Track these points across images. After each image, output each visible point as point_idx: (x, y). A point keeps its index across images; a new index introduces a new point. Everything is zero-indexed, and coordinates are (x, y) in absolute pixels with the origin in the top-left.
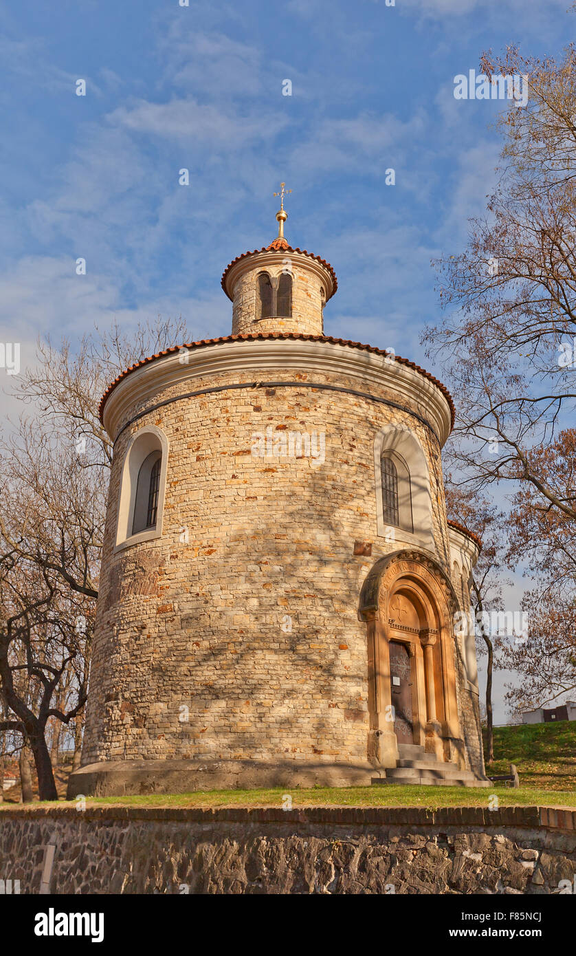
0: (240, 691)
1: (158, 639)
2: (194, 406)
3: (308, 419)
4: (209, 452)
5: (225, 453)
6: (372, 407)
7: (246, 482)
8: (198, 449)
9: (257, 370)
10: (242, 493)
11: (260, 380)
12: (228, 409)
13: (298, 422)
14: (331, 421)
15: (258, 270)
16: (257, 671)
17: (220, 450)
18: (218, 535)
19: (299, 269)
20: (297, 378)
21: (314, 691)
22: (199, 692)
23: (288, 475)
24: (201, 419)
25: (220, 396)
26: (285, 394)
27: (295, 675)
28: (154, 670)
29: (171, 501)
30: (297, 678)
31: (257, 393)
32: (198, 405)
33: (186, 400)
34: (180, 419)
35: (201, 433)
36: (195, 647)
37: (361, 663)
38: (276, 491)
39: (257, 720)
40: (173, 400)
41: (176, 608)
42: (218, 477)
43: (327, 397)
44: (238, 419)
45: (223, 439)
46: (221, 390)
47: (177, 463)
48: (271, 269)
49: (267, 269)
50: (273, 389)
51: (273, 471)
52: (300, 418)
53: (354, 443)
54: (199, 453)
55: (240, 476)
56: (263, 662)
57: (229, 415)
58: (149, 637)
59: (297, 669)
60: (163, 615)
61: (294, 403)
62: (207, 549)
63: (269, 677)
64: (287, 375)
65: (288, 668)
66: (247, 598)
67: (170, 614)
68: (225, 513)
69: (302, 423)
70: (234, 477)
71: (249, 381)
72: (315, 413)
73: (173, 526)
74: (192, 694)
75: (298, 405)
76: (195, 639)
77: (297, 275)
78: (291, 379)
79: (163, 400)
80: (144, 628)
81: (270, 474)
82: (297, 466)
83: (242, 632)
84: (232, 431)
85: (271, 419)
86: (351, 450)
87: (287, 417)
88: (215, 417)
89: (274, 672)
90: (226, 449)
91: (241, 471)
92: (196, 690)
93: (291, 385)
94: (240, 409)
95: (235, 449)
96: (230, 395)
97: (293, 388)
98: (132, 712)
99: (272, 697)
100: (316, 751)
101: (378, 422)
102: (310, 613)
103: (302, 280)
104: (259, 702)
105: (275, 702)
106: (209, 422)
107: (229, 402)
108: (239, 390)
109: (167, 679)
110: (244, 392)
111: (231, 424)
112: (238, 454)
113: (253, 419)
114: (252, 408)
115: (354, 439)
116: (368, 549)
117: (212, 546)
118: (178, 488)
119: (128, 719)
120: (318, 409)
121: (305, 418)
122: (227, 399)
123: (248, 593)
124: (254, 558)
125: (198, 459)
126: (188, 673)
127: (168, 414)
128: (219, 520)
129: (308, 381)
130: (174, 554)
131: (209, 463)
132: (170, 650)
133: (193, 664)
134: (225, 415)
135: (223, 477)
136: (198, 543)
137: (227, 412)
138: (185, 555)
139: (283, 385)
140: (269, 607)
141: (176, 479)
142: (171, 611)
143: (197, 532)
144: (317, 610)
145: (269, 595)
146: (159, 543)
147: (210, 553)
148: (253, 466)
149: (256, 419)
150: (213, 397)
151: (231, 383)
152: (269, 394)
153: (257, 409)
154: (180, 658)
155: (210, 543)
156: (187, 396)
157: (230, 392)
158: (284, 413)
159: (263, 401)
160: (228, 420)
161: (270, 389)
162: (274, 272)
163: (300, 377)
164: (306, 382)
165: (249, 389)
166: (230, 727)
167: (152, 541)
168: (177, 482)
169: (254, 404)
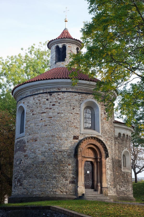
0: (43, 177)
1: (24, 164)
2: (31, 99)
3: (61, 102)
4: (35, 112)
5: (39, 113)
6: (80, 95)
7: (44, 121)
8: (33, 112)
9: (47, 88)
10: (43, 124)
11: (48, 91)
12: (40, 100)
13: (58, 103)
14: (68, 102)
15: (56, 45)
16: (47, 172)
17: (38, 112)
18: (38, 136)
19: (68, 43)
20: (58, 90)
21: (61, 177)
22: (34, 177)
23: (55, 118)
24: (33, 103)
25: (38, 96)
26: (55, 95)
27: (56, 172)
28: (24, 171)
29: (27, 126)
30: (57, 173)
31: (47, 95)
32: (33, 99)
33: (30, 97)
34: (28, 103)
35: (33, 107)
36: (33, 166)
37: (74, 169)
38: (52, 123)
39: (47, 184)
40: (27, 97)
41: (28, 155)
42: (38, 120)
43: (66, 95)
44: (42, 103)
45: (39, 109)
46: (38, 94)
47: (28, 116)
48: (60, 44)
49: (58, 45)
50: (51, 93)
51: (51, 118)
52: (58, 102)
53: (74, 108)
54: (33, 113)
55: (43, 119)
56: (48, 169)
57: (40, 102)
58: (23, 163)
59: (57, 171)
60: (25, 157)
61: (57, 97)
62: (35, 140)
63: (50, 173)
64: (55, 89)
65: (55, 171)
66: (45, 153)
67: (27, 157)
68: (39, 130)
69: (59, 103)
70: (41, 120)
71: (45, 92)
72: (63, 100)
73: (27, 133)
74: (32, 178)
75: (58, 98)
76: (33, 164)
77: (67, 45)
78: (56, 90)
79: (25, 96)
80: (22, 160)
81: (50, 118)
82: (57, 116)
83: (43, 162)
84: (41, 106)
85: (51, 102)
86: (73, 110)
87: (55, 102)
88: (37, 102)
89: (51, 172)
90: (39, 112)
91: (43, 118)
92: (33, 177)
93: (56, 92)
94: (43, 100)
95: (41, 112)
96: (40, 96)
97: (57, 93)
98: (20, 182)
99: (51, 178)
100: (61, 192)
101: (82, 100)
102: (60, 156)
103: (69, 47)
104: (47, 179)
105: (51, 179)
106: (35, 104)
107: (40, 98)
108: (42, 94)
109: (26, 174)
110: (44, 95)
111: (41, 104)
112: (42, 113)
113: (46, 103)
114: (46, 99)
115: (74, 106)
116: (77, 137)
117: (36, 139)
118: (28, 123)
119: (19, 184)
120: (64, 99)
121: (60, 102)
122: (40, 97)
123: (45, 151)
124: (46, 142)
125: (33, 114)
126: (31, 172)
127: (26, 101)
128: (38, 132)
129: (61, 90)
130: (28, 141)
131: (35, 116)
132: (27, 166)
133: (32, 170)
134: (39, 102)
135: (39, 120)
136: (33, 138)
137: (40, 101)
138: (30, 141)
139: (54, 92)
140: (50, 155)
141: (28, 120)
142: (27, 156)
143: (33, 135)
144: (62, 155)
145: (50, 152)
146: (24, 138)
147: (36, 141)
148: (46, 116)
149: (47, 103)
150: (36, 96)
151: (40, 92)
152: (51, 95)
153: (47, 100)
154: (29, 169)
155: (36, 138)
156: (30, 96)
157: (40, 95)
158: (54, 101)
159: (49, 97)
160: (40, 103)
161: (50, 93)
162: (60, 46)
163: (59, 89)
164: (60, 91)
165: (45, 94)
166: (40, 186)
167: (23, 137)
168: (28, 121)
169: (46, 98)
